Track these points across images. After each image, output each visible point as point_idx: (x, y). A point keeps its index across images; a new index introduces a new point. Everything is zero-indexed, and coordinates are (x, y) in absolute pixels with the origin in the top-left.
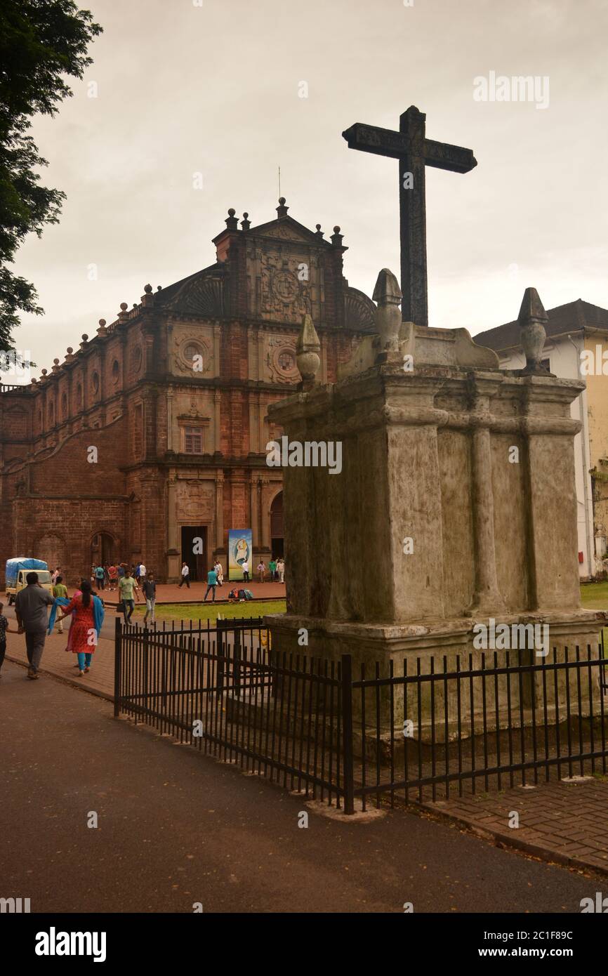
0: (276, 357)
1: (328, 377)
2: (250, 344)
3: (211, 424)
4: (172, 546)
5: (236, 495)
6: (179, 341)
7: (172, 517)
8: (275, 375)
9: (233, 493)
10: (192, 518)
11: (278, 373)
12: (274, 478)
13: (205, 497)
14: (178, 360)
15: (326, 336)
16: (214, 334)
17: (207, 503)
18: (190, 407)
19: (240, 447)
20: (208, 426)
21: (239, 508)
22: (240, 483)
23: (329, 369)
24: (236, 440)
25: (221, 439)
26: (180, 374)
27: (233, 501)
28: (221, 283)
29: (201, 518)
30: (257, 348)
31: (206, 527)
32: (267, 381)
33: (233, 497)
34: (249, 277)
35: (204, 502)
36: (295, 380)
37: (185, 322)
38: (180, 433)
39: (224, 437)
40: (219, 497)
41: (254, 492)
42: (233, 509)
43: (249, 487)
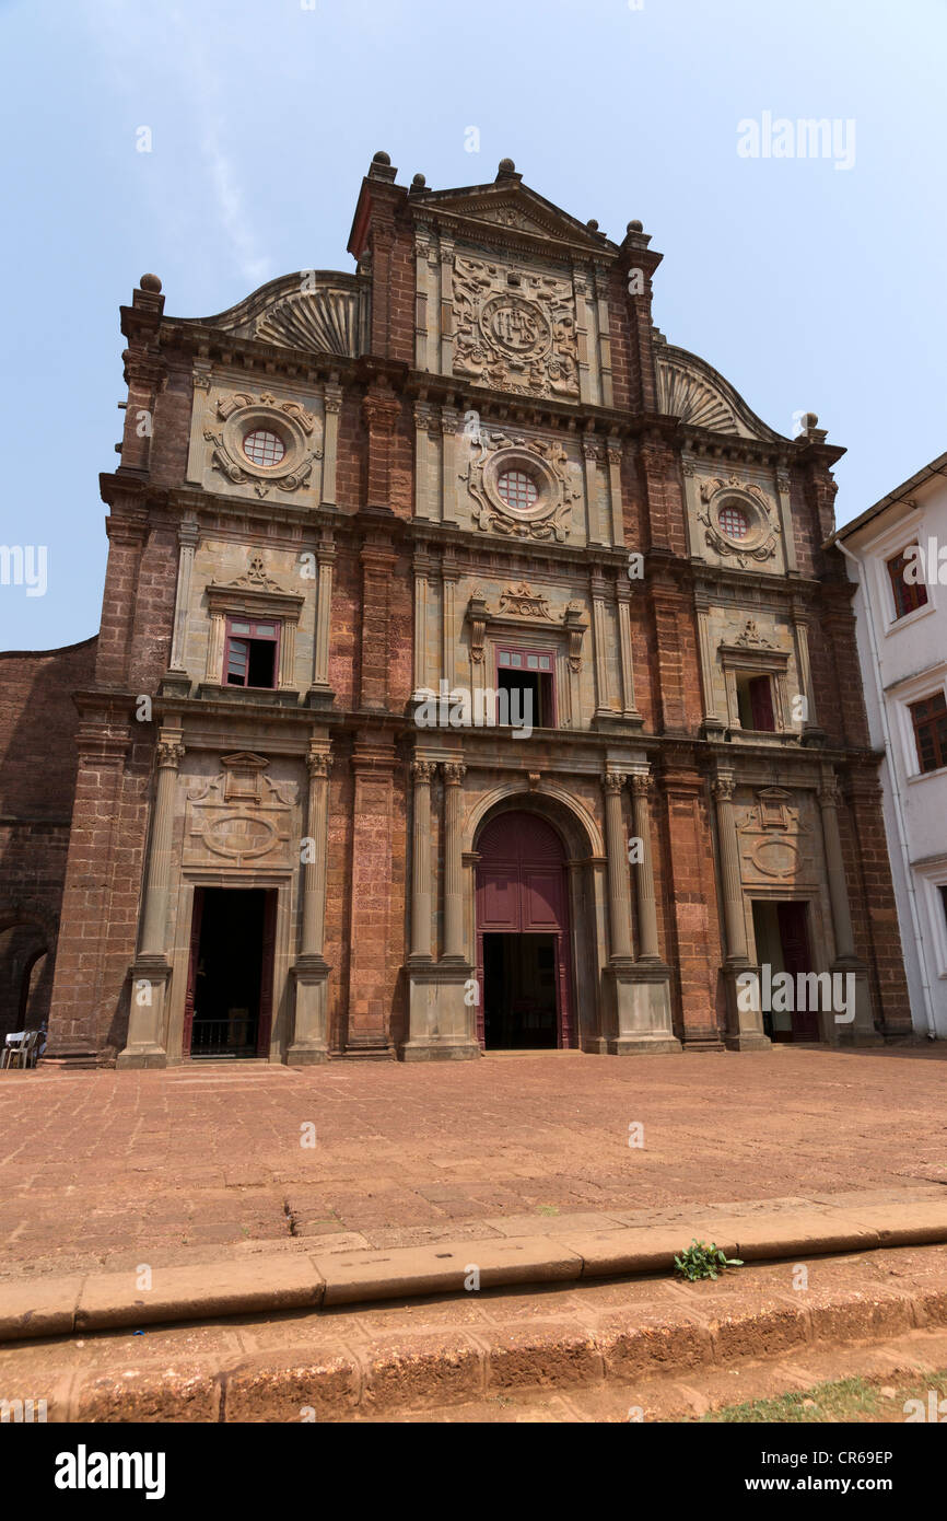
0: (489, 472)
1: (627, 531)
2: (422, 436)
3: (307, 612)
4: (155, 946)
5: (366, 801)
6: (225, 410)
7: (163, 854)
8: (487, 513)
9: (360, 795)
10: (230, 863)
11: (495, 509)
12: (481, 762)
13: (274, 805)
14: (222, 455)
15: (618, 435)
16: (325, 403)
17: (280, 821)
18: (247, 568)
19: (386, 675)
20: (296, 620)
21: (374, 839)
22: (379, 767)
23: (625, 513)
24: (372, 657)
25: (333, 654)
26: (224, 489)
27: (357, 817)
28: (351, 305)
29: (259, 863)
30: (441, 447)
31: (275, 892)
32: (466, 525)
33: (358, 805)
34: (424, 297)
35: (269, 818)
36: (541, 528)
37: (247, 368)
38: (211, 630)
39: (340, 650)
40: (318, 805)
41: (424, 796)
42: (356, 838)
43: (407, 781)
